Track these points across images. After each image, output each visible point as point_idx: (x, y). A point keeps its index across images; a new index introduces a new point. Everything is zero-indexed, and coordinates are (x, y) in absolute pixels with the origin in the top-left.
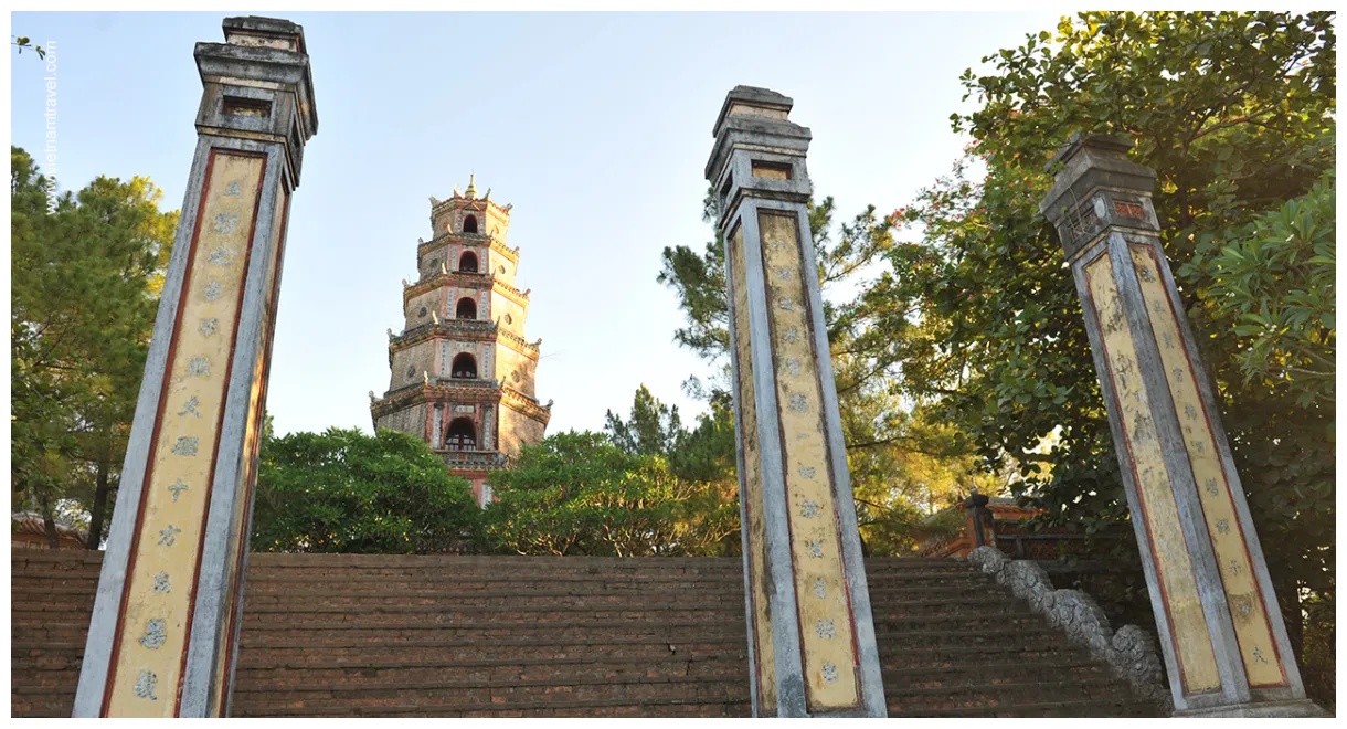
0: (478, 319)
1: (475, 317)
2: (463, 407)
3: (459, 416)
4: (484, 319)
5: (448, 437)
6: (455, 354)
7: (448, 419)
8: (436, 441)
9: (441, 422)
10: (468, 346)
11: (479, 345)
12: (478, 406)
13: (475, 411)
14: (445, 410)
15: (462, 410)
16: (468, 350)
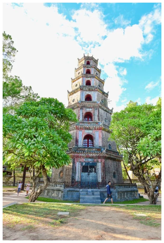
0: (92, 85)
1: (90, 85)
2: (89, 109)
3: (88, 111)
4: (93, 85)
5: (84, 118)
6: (86, 94)
7: (84, 112)
8: (81, 119)
9: (83, 113)
10: (89, 92)
11: (92, 92)
12: (93, 109)
13: (92, 110)
14: (84, 110)
15: (88, 110)
16: (89, 94)
